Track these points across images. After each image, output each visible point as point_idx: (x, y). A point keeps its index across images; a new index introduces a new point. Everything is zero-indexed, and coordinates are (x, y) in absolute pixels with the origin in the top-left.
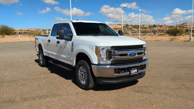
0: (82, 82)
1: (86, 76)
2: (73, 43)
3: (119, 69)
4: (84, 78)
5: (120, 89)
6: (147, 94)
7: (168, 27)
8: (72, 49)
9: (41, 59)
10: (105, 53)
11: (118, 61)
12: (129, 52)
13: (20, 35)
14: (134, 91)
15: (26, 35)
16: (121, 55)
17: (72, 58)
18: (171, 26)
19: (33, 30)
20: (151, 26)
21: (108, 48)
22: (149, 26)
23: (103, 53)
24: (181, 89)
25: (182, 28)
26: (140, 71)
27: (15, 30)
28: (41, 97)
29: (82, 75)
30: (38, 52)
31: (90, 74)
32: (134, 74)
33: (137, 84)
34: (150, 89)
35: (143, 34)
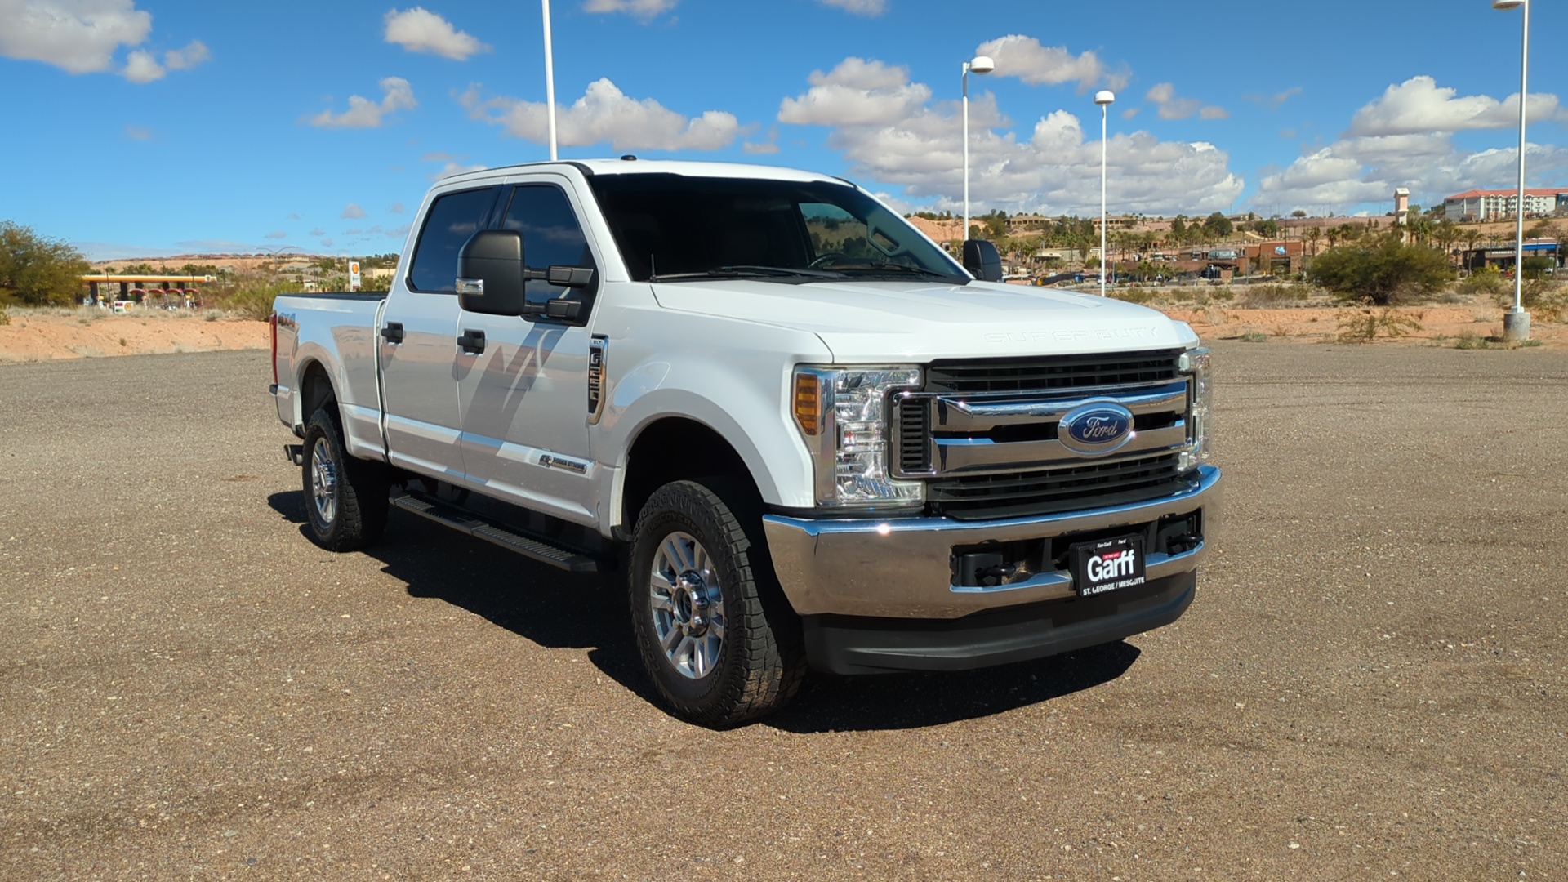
0: (683, 663)
1: (719, 607)
2: (600, 343)
3: (991, 547)
4: (696, 632)
5: (992, 720)
6: (1220, 755)
7: (1323, 230)
8: (594, 388)
9: (326, 482)
10: (872, 417)
11: (984, 478)
12: (1068, 411)
13: (126, 307)
14: (1112, 733)
15: (180, 305)
16: (1001, 434)
17: (589, 465)
18: (1345, 227)
19: (239, 261)
20: (1187, 225)
21: (896, 379)
22: (1177, 224)
23: (856, 417)
24: (1496, 705)
25: (1435, 243)
26: (1160, 565)
27: (85, 268)
28: (347, 789)
29: (683, 600)
30: (298, 433)
31: (751, 588)
32: (1111, 587)
33: (1126, 677)
34: (1240, 715)
35: (1125, 290)
